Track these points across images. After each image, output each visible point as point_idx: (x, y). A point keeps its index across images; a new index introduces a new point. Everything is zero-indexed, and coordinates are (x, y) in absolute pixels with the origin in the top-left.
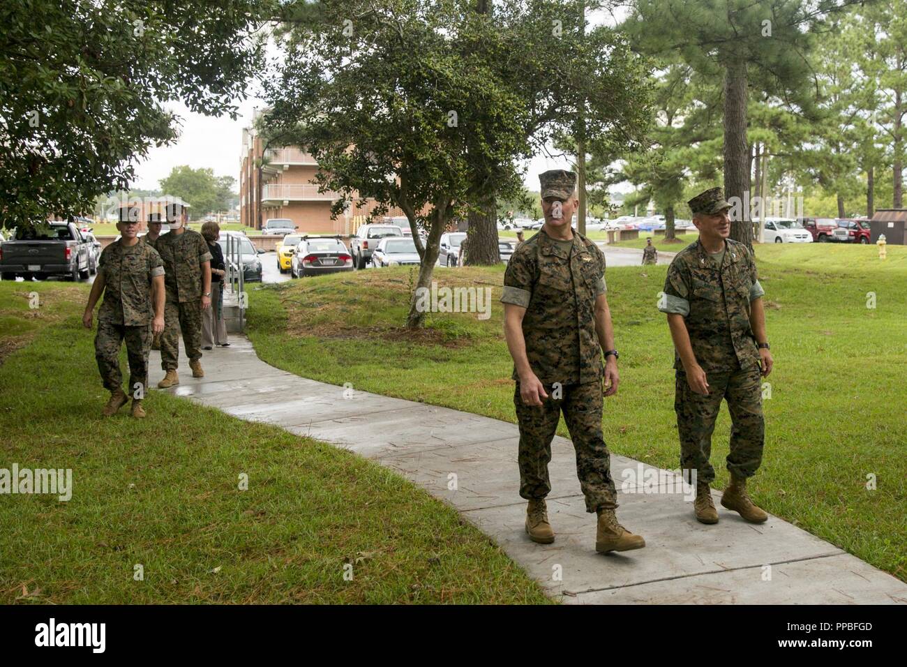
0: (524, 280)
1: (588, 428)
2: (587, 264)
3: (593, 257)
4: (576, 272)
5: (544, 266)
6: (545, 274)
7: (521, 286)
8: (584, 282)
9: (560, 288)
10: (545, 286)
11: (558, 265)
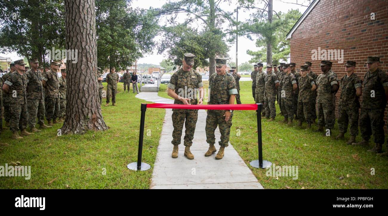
0: (174, 82)
1: (191, 127)
2: (193, 78)
3: (196, 76)
4: (188, 81)
5: (180, 78)
6: (179, 80)
7: (173, 84)
8: (191, 84)
9: (183, 85)
10: (180, 84)
11: (183, 78)
